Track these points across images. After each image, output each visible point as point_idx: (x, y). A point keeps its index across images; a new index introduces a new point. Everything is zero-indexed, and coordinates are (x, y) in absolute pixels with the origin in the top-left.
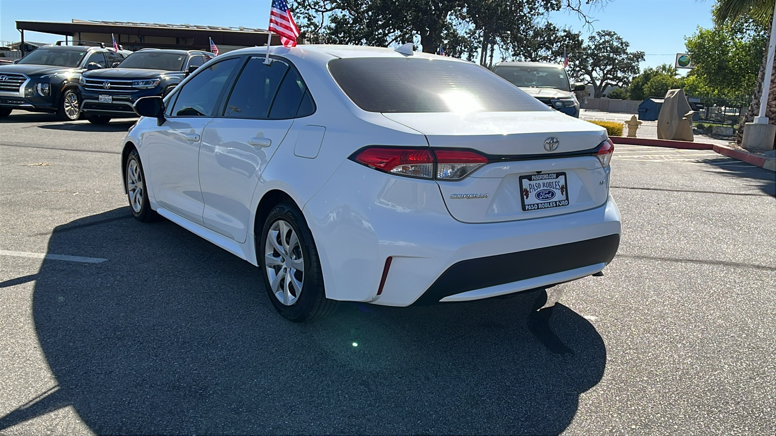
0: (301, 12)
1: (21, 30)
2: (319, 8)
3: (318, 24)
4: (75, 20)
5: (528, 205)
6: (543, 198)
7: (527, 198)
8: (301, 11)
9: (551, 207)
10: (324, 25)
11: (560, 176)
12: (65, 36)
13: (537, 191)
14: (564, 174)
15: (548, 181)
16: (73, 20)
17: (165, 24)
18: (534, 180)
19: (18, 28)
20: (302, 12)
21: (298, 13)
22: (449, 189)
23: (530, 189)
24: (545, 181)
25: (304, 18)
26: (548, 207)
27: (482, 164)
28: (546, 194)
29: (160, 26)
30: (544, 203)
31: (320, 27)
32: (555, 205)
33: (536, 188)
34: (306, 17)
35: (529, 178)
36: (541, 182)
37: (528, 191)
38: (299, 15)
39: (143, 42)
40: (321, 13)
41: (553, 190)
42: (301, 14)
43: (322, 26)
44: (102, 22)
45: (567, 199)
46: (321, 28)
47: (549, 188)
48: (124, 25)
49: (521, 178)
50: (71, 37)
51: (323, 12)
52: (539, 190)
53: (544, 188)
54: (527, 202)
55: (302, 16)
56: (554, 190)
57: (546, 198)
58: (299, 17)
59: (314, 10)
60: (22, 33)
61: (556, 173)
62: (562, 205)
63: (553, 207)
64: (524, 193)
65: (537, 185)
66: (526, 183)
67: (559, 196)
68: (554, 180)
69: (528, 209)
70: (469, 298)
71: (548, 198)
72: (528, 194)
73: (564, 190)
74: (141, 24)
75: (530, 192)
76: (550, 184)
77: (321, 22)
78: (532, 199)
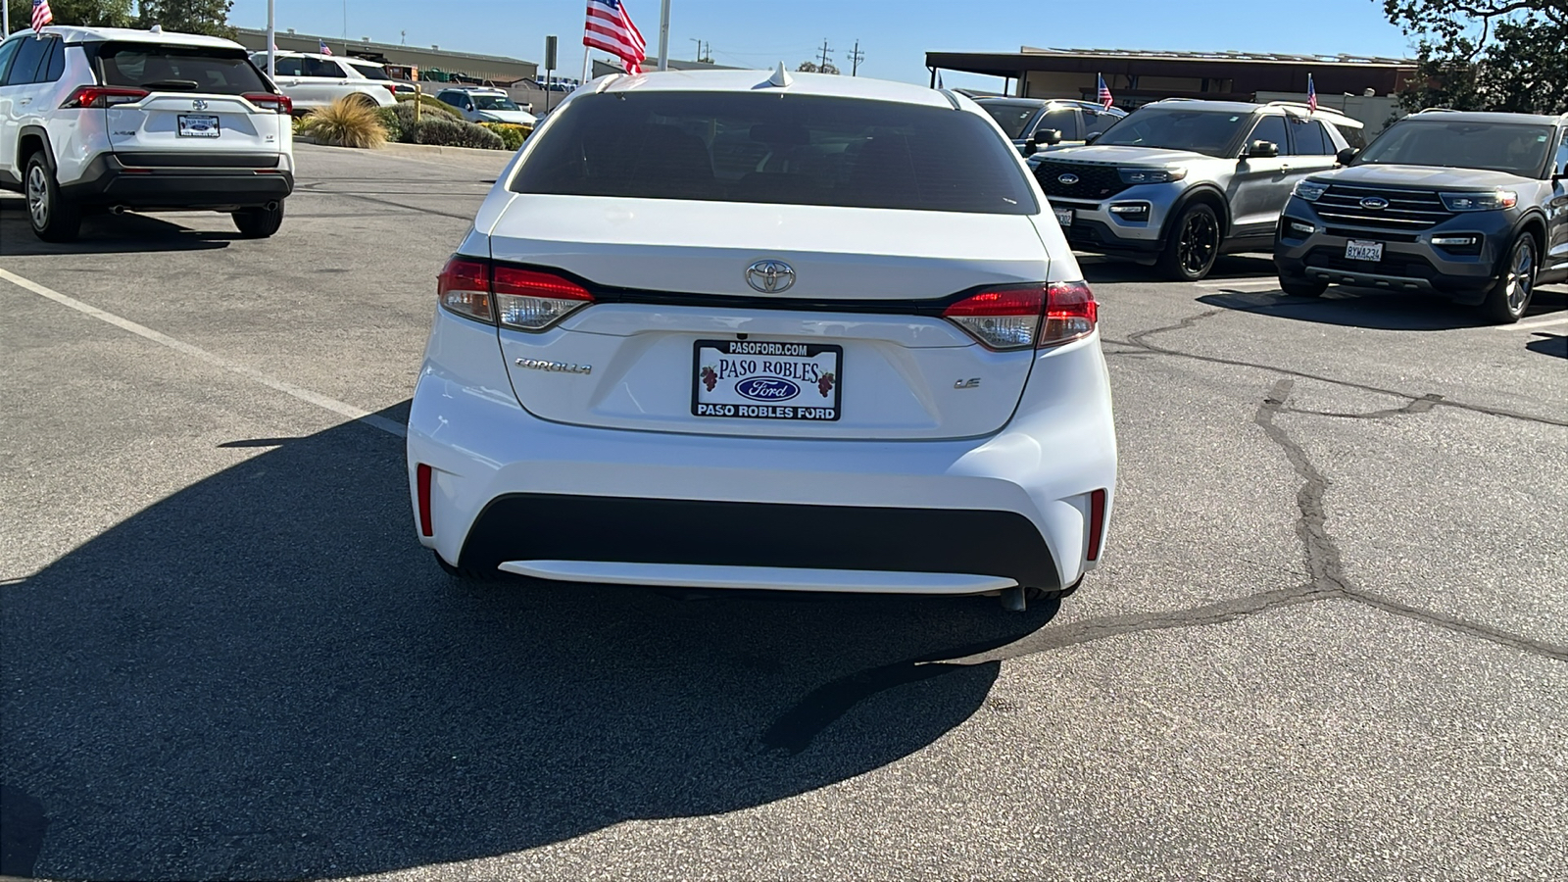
0: (1430, 17)
1: (932, 68)
2: (1478, 6)
3: (1472, 43)
4: (1026, 48)
5: (707, 405)
6: (758, 395)
7: (709, 390)
8: (1430, 14)
9: (776, 418)
10: (1486, 44)
11: (822, 353)
12: (1004, 79)
13: (741, 378)
14: (838, 350)
15: (783, 359)
16: (1022, 48)
17: (1186, 51)
18: (734, 352)
19: (928, 65)
20: (1433, 16)
21: (1422, 19)
22: (519, 348)
23: (722, 370)
24: (773, 360)
25: (1435, 30)
26: (767, 417)
27: (582, 303)
28: (769, 386)
29: (1179, 56)
30: (758, 407)
31: (1475, 49)
32: (791, 415)
33: (740, 369)
34: (1440, 28)
35: (723, 346)
36: (760, 360)
37: (716, 375)
38: (1423, 24)
39: (1134, 88)
40: (1483, 17)
41: (794, 380)
42: (1429, 21)
43: (1481, 46)
44: (1073, 50)
45: (837, 408)
46: (1477, 51)
47: (781, 376)
48: (1112, 56)
49: (699, 345)
50: (1016, 80)
51: (1486, 15)
52: (749, 375)
53: (765, 374)
54: (705, 396)
55: (1431, 26)
56: (798, 381)
57: (767, 397)
58: (1424, 28)
59: (1464, 12)
60: (934, 73)
61: (807, 345)
62: (815, 418)
63: (785, 418)
64: (703, 377)
65: (746, 366)
66: (711, 357)
67: (809, 395)
68: (801, 361)
69: (704, 414)
70: (563, 575)
71: (773, 396)
72: (716, 381)
73: (833, 385)
74: (1143, 52)
75: (721, 378)
76: (785, 367)
77: (1481, 38)
78: (725, 392)
